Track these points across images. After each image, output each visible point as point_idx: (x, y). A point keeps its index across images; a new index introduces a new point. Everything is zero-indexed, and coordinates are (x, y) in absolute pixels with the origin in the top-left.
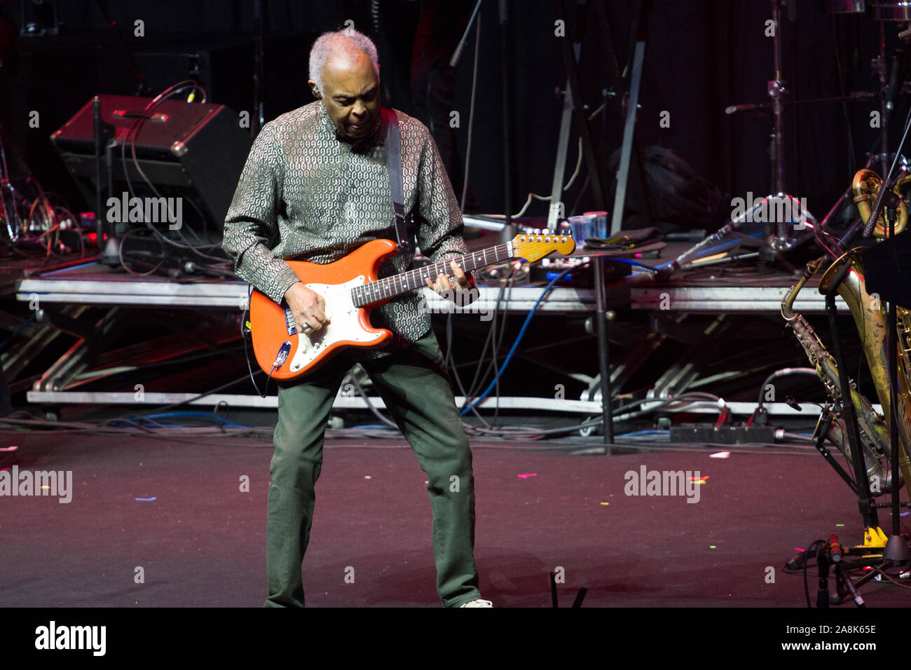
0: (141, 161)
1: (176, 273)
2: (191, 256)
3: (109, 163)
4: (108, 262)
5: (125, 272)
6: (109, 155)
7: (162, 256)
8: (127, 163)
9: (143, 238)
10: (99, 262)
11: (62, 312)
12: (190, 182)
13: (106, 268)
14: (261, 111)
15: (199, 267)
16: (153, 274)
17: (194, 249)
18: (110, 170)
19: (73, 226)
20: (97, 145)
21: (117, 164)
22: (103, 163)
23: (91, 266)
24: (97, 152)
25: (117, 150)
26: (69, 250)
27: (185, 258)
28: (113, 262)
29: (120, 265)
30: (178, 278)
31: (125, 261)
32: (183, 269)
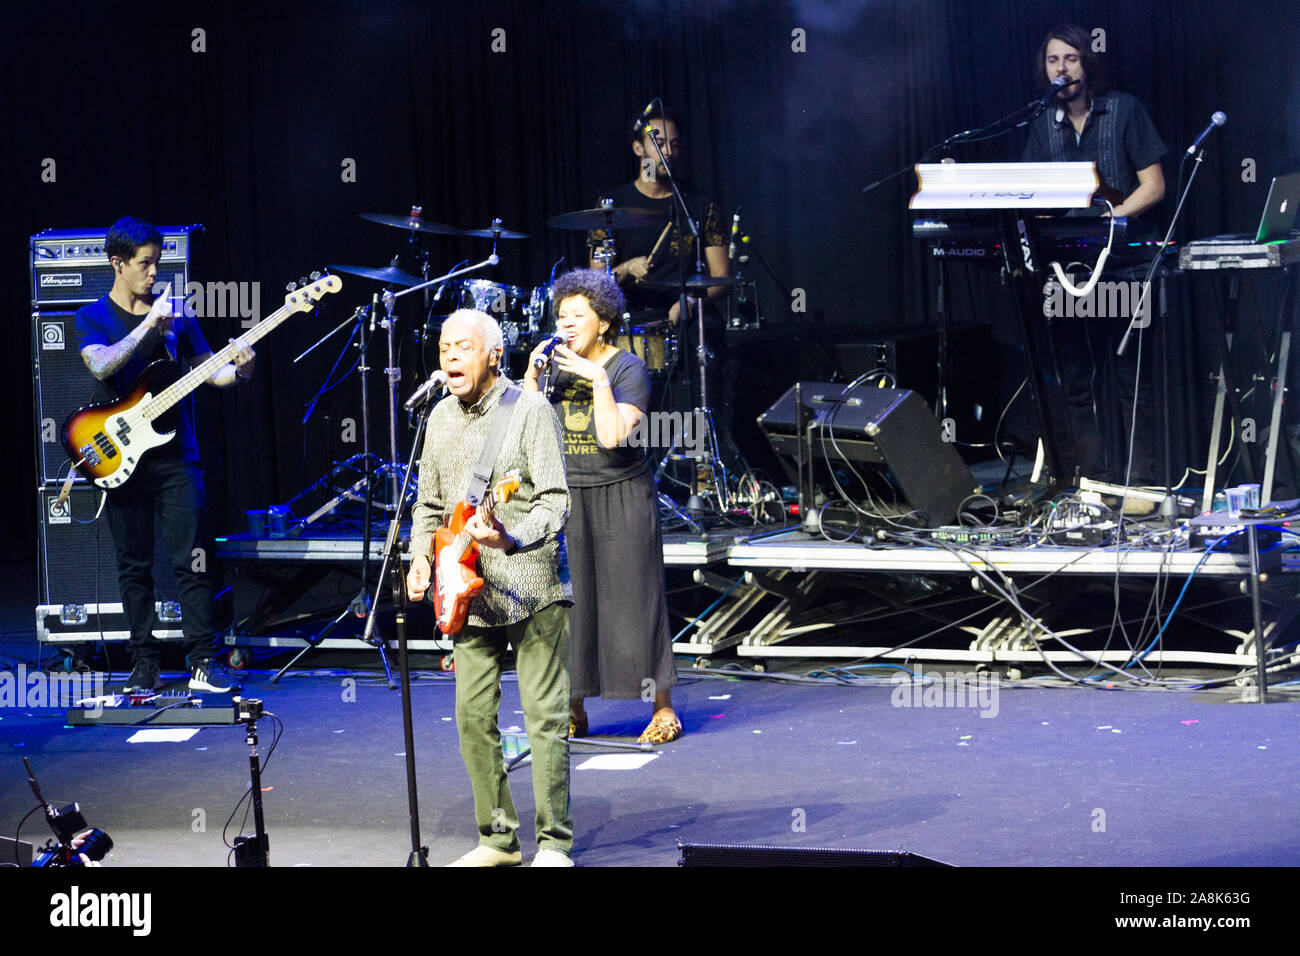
0: (837, 440)
1: (869, 540)
2: (883, 525)
3: (809, 442)
4: (808, 530)
5: (824, 539)
6: (809, 435)
7: (857, 525)
8: (825, 442)
9: (839, 509)
10: (801, 530)
11: (767, 575)
12: (882, 458)
13: (808, 536)
14: (944, 395)
15: (889, 535)
16: (850, 541)
17: (885, 518)
18: (810, 449)
19: (777, 498)
20: (799, 426)
21: (816, 443)
22: (804, 442)
23: (794, 535)
24: (799, 434)
25: (816, 431)
26: (773, 519)
27: (878, 527)
28: (813, 530)
29: (820, 533)
30: (872, 544)
31: (824, 529)
32: (876, 537)
